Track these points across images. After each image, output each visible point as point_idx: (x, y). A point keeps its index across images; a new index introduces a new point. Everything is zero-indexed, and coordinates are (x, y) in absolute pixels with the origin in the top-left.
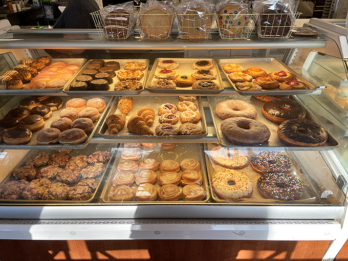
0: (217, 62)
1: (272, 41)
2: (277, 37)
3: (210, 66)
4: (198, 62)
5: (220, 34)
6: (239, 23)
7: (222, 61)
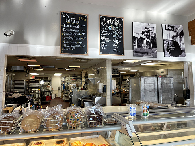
0: (69, 140)
1: (95, 128)
2: (97, 126)
3: (64, 144)
4: (57, 142)
5: (68, 127)
6: (78, 120)
7: (72, 139)
